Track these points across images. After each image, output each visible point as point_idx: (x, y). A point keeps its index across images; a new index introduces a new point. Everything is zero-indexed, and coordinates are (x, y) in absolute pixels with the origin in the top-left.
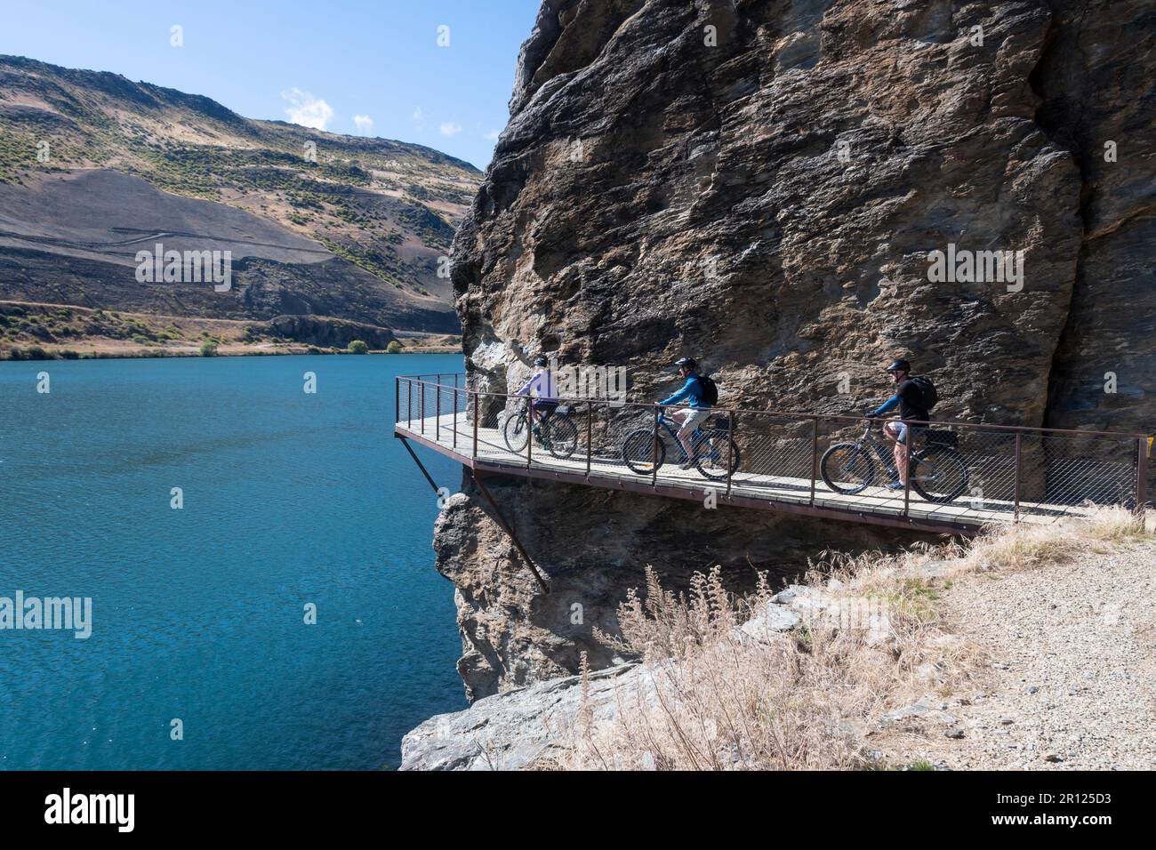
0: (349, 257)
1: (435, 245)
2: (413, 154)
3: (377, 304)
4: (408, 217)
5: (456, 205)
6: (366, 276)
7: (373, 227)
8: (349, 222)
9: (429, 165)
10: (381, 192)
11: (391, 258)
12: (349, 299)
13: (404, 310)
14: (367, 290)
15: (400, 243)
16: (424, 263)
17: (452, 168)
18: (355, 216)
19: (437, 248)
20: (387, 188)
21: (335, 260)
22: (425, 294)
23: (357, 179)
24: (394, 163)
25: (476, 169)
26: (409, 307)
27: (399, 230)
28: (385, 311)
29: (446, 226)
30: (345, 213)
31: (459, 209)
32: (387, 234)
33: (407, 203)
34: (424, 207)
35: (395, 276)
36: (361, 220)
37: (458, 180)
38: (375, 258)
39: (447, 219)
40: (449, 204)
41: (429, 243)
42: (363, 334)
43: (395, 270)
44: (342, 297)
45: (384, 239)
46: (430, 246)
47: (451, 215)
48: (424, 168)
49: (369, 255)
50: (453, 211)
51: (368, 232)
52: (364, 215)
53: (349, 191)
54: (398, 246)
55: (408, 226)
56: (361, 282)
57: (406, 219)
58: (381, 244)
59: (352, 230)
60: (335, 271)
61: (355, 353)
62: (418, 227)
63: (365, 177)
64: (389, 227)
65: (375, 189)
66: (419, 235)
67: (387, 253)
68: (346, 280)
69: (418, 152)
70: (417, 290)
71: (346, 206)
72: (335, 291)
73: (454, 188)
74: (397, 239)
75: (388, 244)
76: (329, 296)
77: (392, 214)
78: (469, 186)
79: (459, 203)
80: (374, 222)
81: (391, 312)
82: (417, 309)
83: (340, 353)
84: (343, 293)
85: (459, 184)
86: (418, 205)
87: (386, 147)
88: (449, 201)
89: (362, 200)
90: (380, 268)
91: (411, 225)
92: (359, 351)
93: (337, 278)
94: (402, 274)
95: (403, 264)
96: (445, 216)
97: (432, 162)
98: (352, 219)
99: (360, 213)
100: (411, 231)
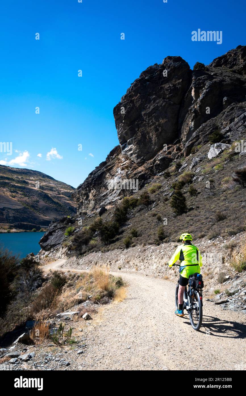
0: (27, 207)
1: (47, 203)
2: (37, 175)
3: (35, 219)
4: (40, 195)
5: (51, 192)
6: (32, 212)
7: (31, 198)
8: (25, 197)
9: (42, 178)
10: (32, 188)
11: (37, 207)
12: (29, 218)
13: (42, 220)
14: (33, 215)
15: (39, 203)
16: (45, 208)
17: (48, 179)
18: (26, 195)
19: (48, 204)
20: (33, 187)
21: (24, 208)
22: (46, 216)
23: (25, 184)
24: (33, 178)
25: (54, 179)
26: (43, 220)
27: (38, 199)
28: (37, 221)
29: (50, 198)
30: (24, 194)
31: (52, 193)
32: (35, 200)
33: (40, 191)
34: (44, 192)
35: (38, 211)
36: (28, 196)
37: (50, 183)
38: (33, 206)
39: (50, 195)
40: (50, 191)
41: (46, 202)
42: (34, 227)
43: (38, 210)
44: (27, 217)
45: (34, 201)
46: (46, 203)
47: (51, 194)
48: (41, 179)
49: (31, 206)
50: (51, 193)
51: (30, 199)
52: (28, 195)
53: (24, 188)
54: (38, 203)
55: (40, 198)
56: (31, 213)
57: (40, 196)
58: (34, 203)
59: (26, 199)
60: (24, 210)
61: (34, 232)
62: (43, 198)
63: (27, 183)
64: (35, 198)
65: (30, 187)
66: (43, 200)
67: (36, 205)
68: (27, 213)
69: (38, 174)
70: (44, 215)
71: (24, 192)
72: (25, 216)
73: (50, 186)
74: (38, 201)
75: (36, 203)
76: (24, 217)
77: (36, 195)
78: (53, 185)
79: (52, 191)
80: (31, 196)
81: (39, 221)
82: (45, 220)
83: (31, 232)
84: (27, 216)
85: (50, 185)
86: (42, 192)
87: (30, 173)
88: (50, 190)
89: (28, 190)
90: (34, 209)
91: (41, 198)
92: (35, 231)
93: (25, 212)
94: (40, 211)
95: (40, 208)
96: (49, 195)
97: (42, 177)
98: (26, 196)
99: (27, 194)
100: (41, 199)
